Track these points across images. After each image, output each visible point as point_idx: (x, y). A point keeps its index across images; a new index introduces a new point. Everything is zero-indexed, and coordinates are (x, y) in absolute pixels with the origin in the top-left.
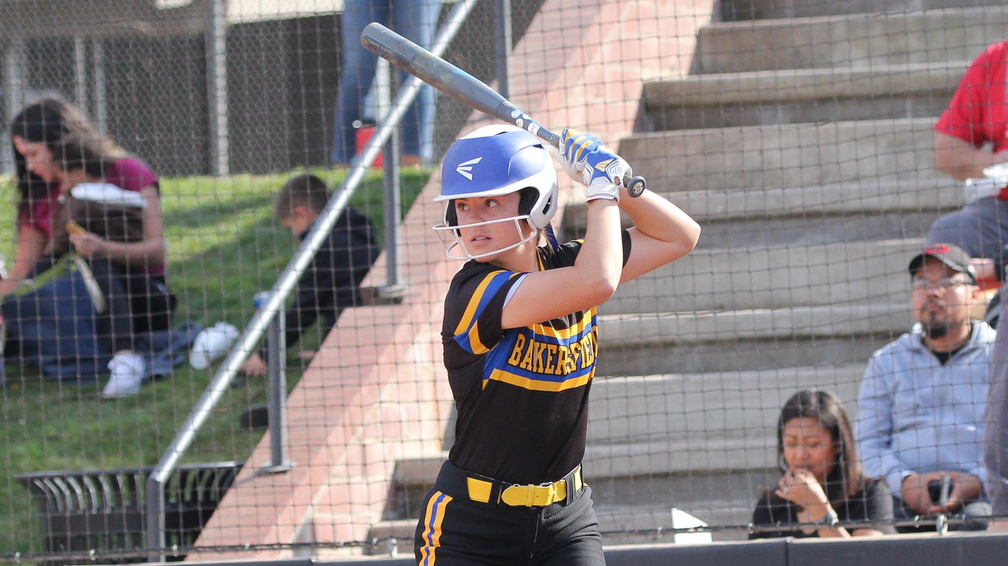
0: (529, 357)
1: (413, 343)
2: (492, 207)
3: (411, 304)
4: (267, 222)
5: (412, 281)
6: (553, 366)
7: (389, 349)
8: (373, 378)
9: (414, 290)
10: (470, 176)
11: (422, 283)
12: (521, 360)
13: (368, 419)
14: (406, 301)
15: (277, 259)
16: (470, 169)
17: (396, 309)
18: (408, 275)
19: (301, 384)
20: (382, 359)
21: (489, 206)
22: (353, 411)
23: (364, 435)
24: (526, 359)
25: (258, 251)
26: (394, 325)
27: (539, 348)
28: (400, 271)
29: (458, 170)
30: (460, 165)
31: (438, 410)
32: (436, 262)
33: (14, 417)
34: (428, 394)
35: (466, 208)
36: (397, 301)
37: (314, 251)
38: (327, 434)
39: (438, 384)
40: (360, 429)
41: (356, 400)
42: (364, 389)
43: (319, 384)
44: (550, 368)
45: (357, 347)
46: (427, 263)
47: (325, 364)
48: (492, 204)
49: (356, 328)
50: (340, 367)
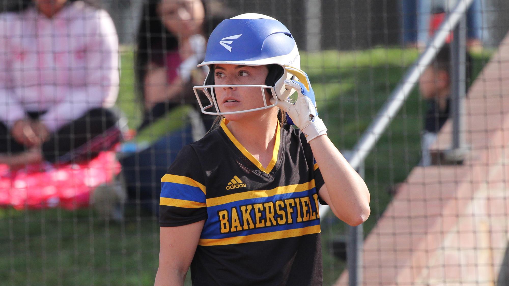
0: (235, 221)
1: (472, 199)
2: (244, 76)
3: (471, 166)
4: (351, 93)
5: (473, 146)
6: (263, 221)
7: (452, 203)
8: (437, 227)
9: (474, 153)
10: (229, 49)
11: (481, 148)
12: (230, 226)
13: (432, 262)
14: (468, 163)
15: (358, 123)
16: (230, 42)
17: (459, 170)
18: (470, 141)
19: (375, 230)
20: (446, 212)
21: (242, 75)
22: (419, 256)
23: (429, 276)
24: (234, 224)
25: (342, 116)
26: (456, 182)
27: (246, 210)
28: (463, 137)
29: (221, 43)
30: (222, 39)
31: (492, 257)
32: (494, 131)
33: (130, 252)
34: (483, 242)
35: (223, 76)
36: (460, 163)
37: (390, 118)
38: (396, 274)
39: (494, 235)
40: (425, 272)
41: (422, 246)
42: (430, 237)
43: (390, 231)
44: (260, 222)
45: (425, 200)
46: (486, 131)
47: (396, 214)
48: (244, 74)
49: (424, 184)
50: (409, 217)
